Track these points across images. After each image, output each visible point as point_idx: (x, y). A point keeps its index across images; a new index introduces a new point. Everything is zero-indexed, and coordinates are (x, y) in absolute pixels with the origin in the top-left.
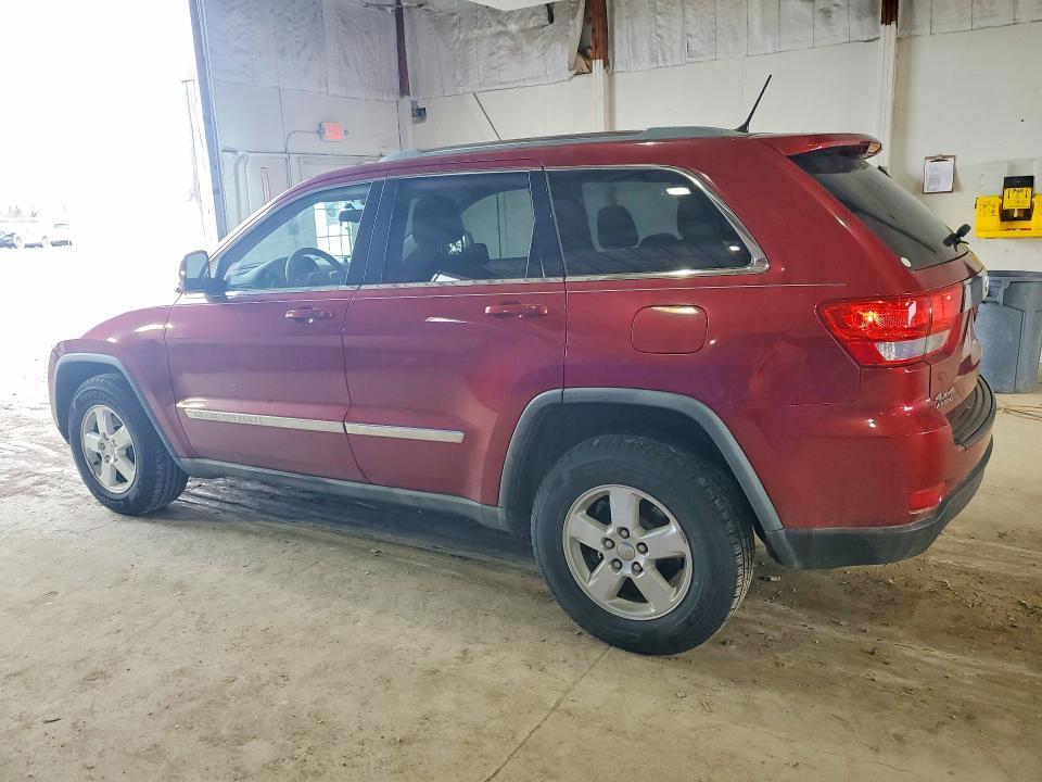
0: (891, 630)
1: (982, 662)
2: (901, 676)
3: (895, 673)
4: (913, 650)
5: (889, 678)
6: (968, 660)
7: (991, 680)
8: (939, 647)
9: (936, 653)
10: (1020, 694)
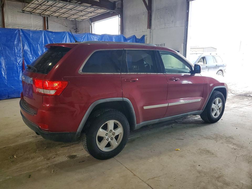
0: (37, 141)
1: (19, 143)
2: (30, 136)
3: (31, 136)
4: (31, 140)
5: (31, 135)
6: (21, 143)
7: (16, 142)
8: (27, 142)
9: (27, 141)
10: (11, 142)
